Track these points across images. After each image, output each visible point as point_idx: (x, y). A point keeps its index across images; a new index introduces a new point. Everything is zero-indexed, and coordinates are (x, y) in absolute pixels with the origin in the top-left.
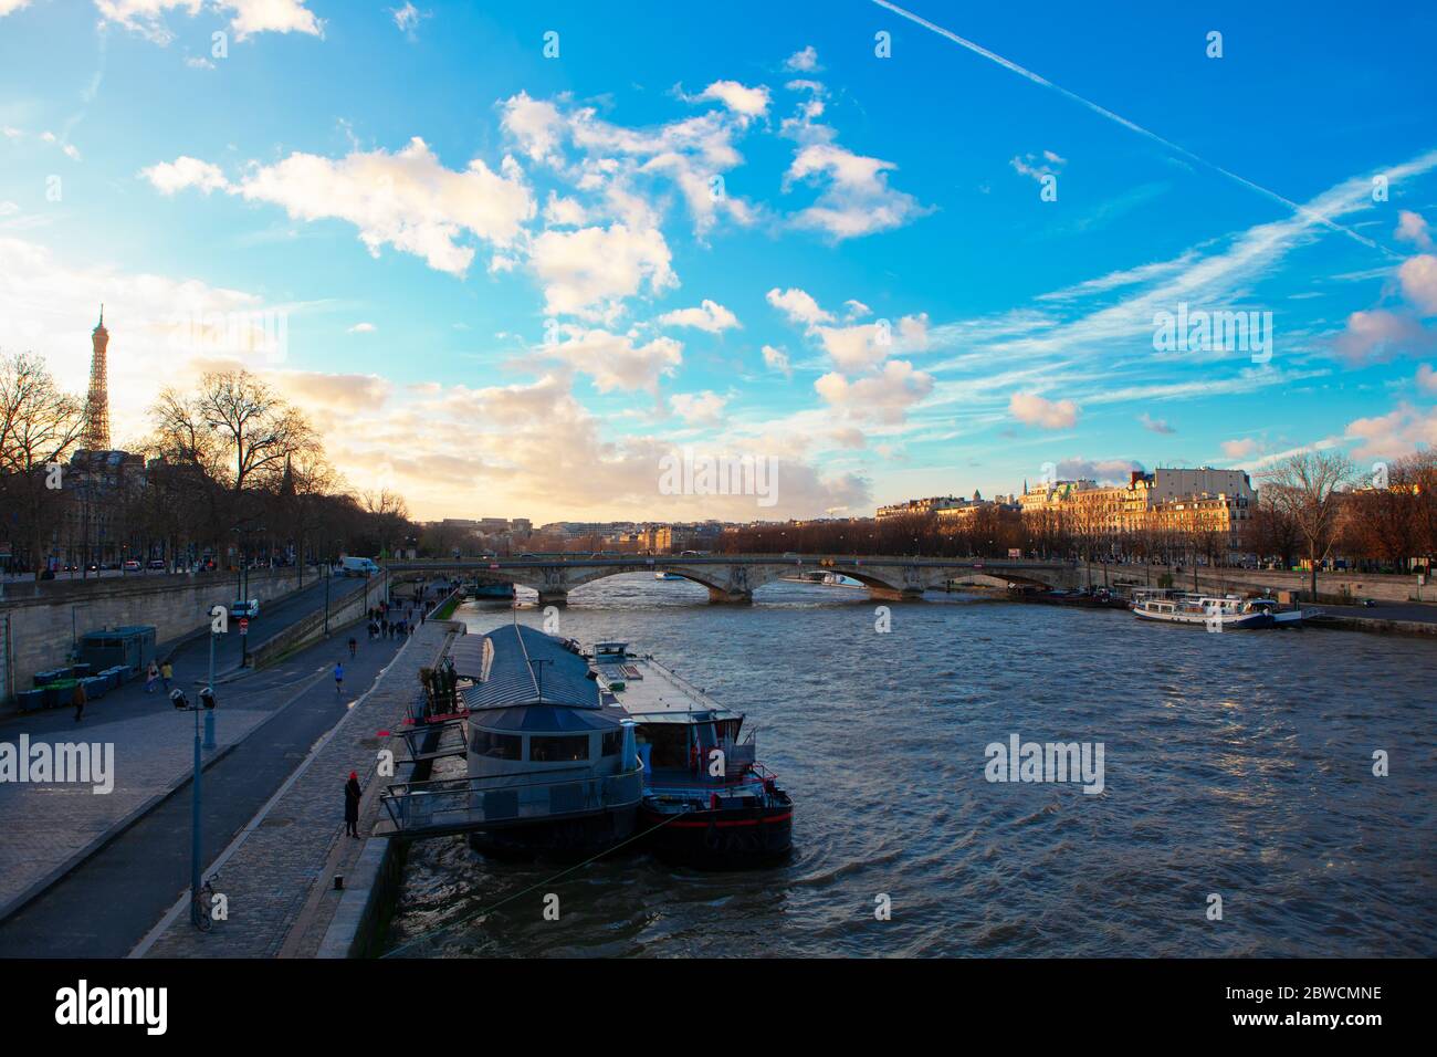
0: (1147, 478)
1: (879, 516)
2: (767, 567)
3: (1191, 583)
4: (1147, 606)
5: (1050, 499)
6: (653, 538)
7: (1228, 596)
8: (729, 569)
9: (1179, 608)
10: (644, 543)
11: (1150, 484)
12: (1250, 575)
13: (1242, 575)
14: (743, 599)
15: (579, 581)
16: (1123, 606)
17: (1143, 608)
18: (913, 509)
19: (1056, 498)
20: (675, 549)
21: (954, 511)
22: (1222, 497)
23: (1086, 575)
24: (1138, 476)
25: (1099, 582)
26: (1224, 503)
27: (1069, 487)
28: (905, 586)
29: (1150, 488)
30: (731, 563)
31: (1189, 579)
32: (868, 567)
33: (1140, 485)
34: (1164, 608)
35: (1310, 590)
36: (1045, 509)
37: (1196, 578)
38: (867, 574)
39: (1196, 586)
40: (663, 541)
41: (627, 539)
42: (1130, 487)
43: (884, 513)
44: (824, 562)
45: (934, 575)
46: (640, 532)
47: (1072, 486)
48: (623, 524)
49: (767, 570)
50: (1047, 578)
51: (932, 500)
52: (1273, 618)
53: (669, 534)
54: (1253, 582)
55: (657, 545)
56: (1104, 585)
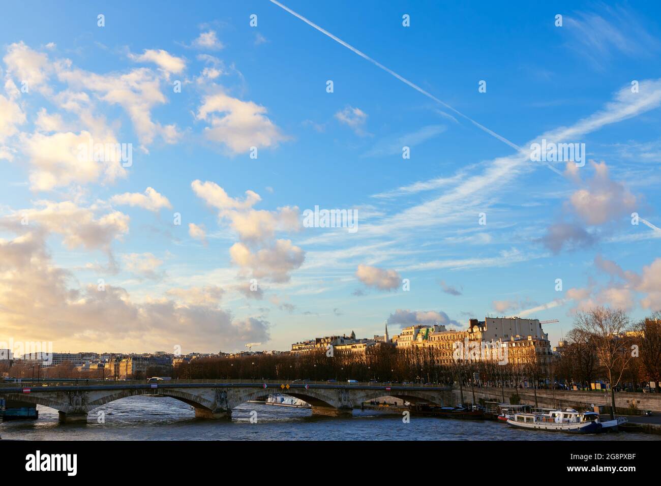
0: (481, 325)
1: (293, 350)
2: (242, 390)
3: (533, 401)
4: (516, 418)
5: (415, 339)
6: (117, 367)
7: (567, 410)
8: (214, 392)
9: (538, 419)
10: (110, 371)
11: (483, 329)
12: (569, 395)
13: (563, 395)
14: (225, 416)
15: (98, 403)
16: (494, 418)
17: (513, 419)
18: (319, 345)
19: (420, 338)
20: (137, 376)
21: (349, 347)
22: (530, 338)
23: (459, 396)
24: (474, 323)
25: (469, 400)
26: (532, 343)
27: (428, 330)
28: (339, 405)
29: (483, 332)
30: (215, 387)
31: (531, 398)
32: (313, 390)
33: (476, 329)
34: (528, 419)
35: (611, 405)
36: (413, 346)
37: (536, 397)
38: (313, 395)
39: (537, 403)
40: (126, 369)
41: (96, 367)
42: (470, 331)
43: (297, 348)
44: (283, 386)
45: (359, 396)
46: (105, 362)
47: (430, 329)
48: (90, 355)
49: (242, 393)
50: (433, 398)
51: (332, 338)
52: (601, 425)
53: (130, 363)
54: (571, 400)
55: (121, 373)
56: (472, 403)
